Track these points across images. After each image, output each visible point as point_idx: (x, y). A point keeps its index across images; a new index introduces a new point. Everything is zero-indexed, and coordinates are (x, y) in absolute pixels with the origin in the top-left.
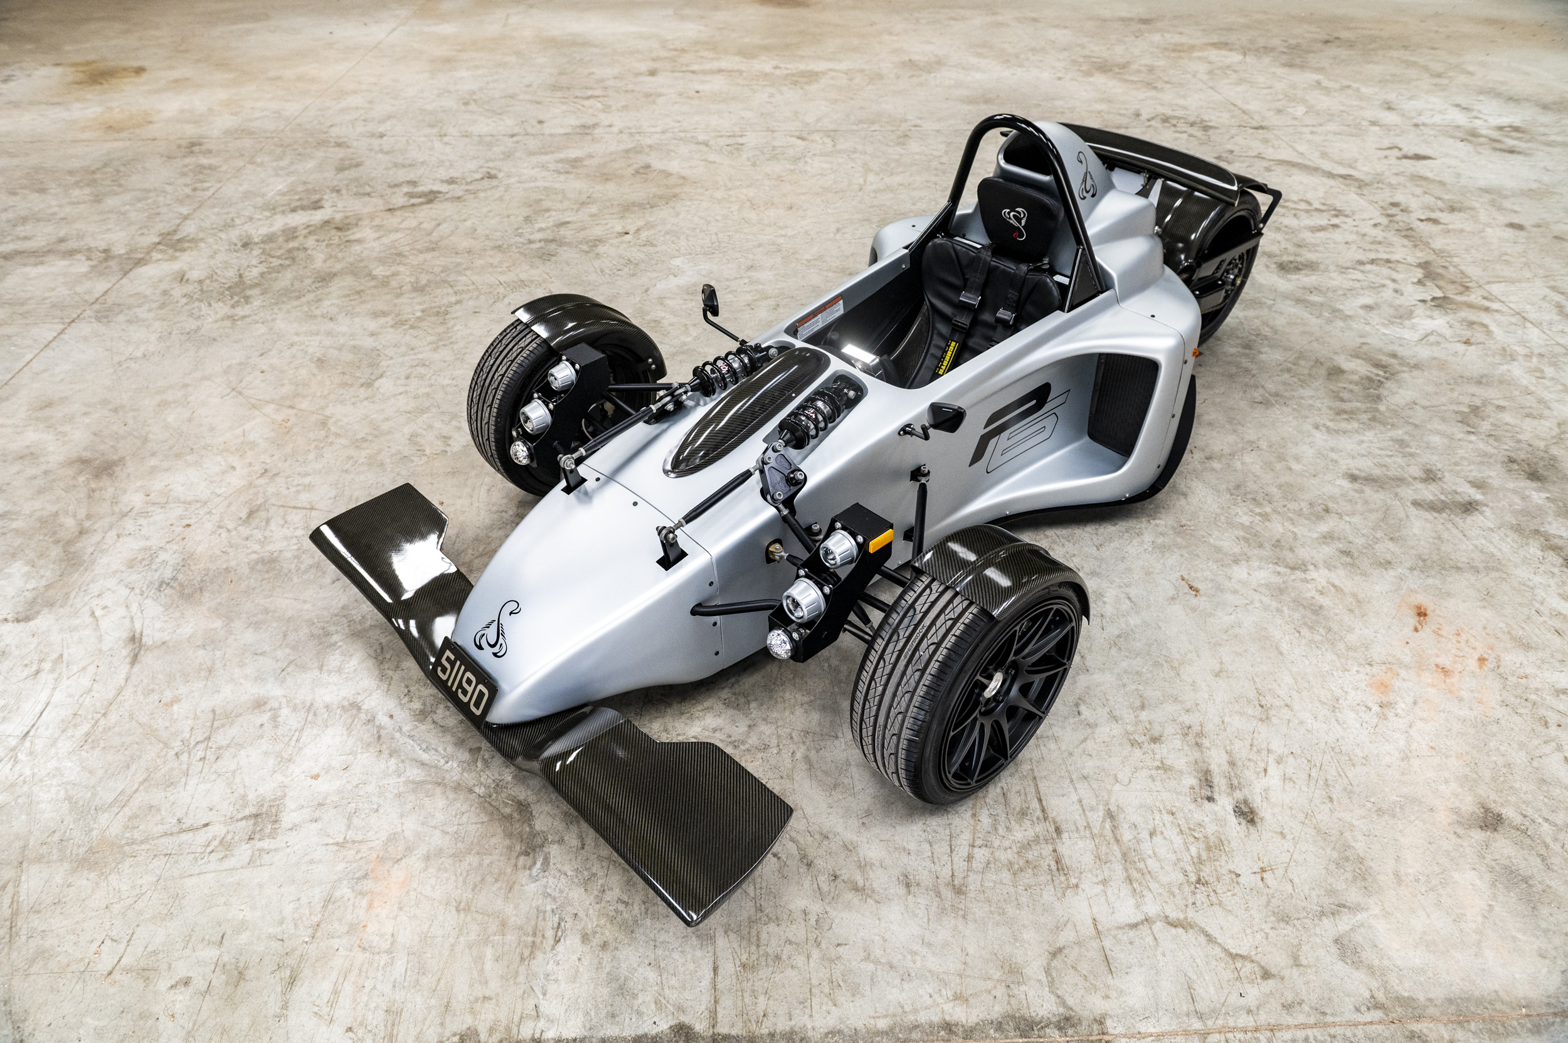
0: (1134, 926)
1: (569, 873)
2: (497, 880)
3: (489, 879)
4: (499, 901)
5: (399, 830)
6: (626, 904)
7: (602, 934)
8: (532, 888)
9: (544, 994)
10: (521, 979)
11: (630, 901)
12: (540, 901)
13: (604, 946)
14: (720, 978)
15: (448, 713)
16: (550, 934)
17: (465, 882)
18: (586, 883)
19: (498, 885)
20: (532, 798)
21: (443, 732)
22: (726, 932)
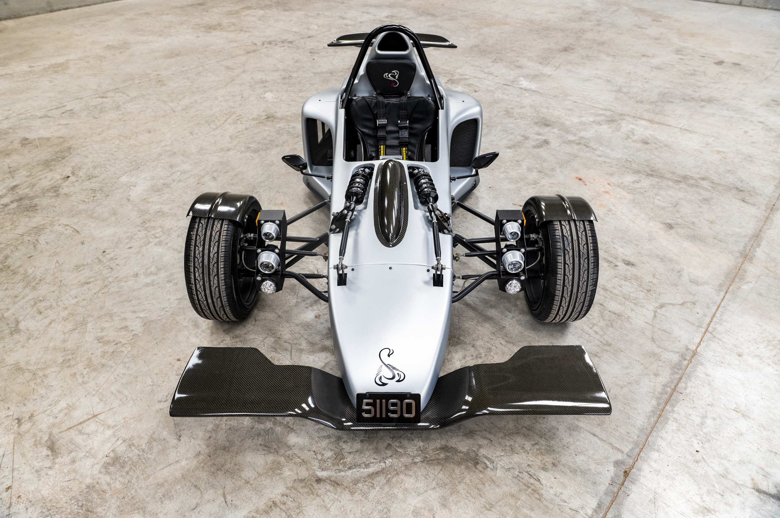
0: (655, 316)
1: (502, 454)
2: (484, 484)
3: (480, 486)
4: (497, 490)
5: (412, 508)
6: (536, 444)
7: (547, 462)
8: (499, 473)
9: (566, 502)
10: (551, 506)
11: (536, 441)
12: (510, 474)
13: (554, 465)
14: (600, 436)
15: (349, 444)
16: (532, 481)
17: (473, 498)
18: (513, 450)
19: (487, 485)
20: (443, 442)
21: (361, 453)
22: (578, 420)
